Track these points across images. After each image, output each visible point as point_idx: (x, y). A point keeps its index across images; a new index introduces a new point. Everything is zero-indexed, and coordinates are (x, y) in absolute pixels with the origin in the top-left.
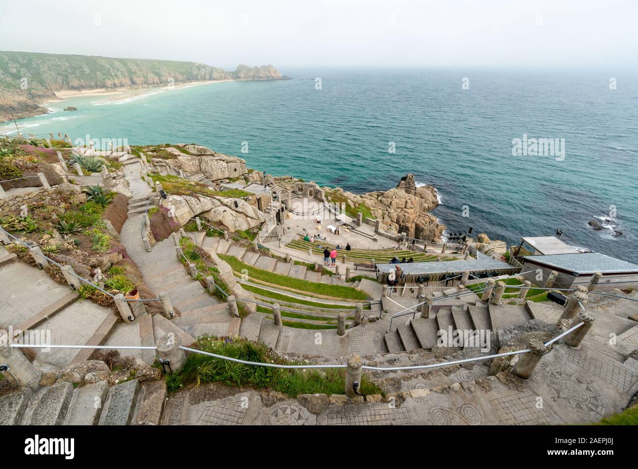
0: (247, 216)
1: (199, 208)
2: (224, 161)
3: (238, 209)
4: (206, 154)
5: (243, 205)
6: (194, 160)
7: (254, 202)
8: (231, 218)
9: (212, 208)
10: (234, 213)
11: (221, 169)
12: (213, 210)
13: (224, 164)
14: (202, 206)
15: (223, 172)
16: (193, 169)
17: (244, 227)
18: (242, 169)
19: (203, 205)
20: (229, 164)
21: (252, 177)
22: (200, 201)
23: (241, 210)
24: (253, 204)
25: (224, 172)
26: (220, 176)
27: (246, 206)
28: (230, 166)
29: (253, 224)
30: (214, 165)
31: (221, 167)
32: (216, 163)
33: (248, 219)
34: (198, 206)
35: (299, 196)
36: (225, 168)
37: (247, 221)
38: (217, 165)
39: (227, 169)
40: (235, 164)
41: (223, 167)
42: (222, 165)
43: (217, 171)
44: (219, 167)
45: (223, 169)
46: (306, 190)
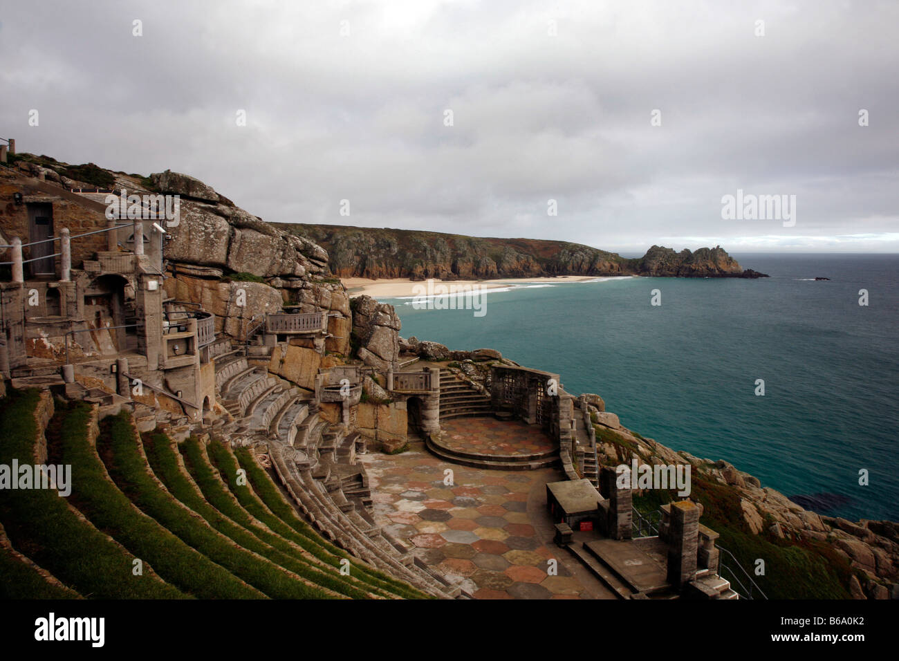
2: (227, 217)
11: (208, 234)
13: (223, 225)
15: (209, 243)
18: (283, 257)
20: (238, 232)
21: (317, 294)
25: (212, 245)
26: (197, 253)
28: (243, 238)
31: (210, 230)
32: (198, 215)
36: (218, 235)
38: (198, 221)
39: (224, 238)
40: (261, 236)
41: (213, 232)
42: (215, 225)
43: (191, 237)
44: (203, 229)
45: (212, 236)
46: (524, 396)
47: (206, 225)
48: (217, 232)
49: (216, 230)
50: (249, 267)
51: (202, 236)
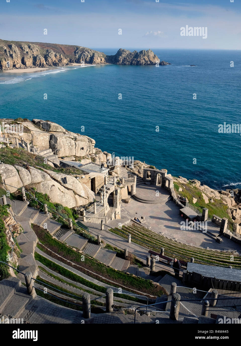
0: (75, 193)
1: (29, 179)
2: (72, 139)
3: (66, 185)
4: (57, 131)
5: (74, 182)
6: (45, 135)
7: (86, 181)
8: (58, 193)
9: (42, 182)
10: (62, 189)
11: (69, 146)
12: (42, 184)
14: (32, 178)
16: (43, 144)
17: (71, 204)
19: (33, 176)
20: (77, 143)
22: (30, 173)
23: (70, 187)
24: (86, 183)
25: (71, 150)
26: (67, 153)
27: (76, 183)
28: (78, 145)
29: (81, 202)
30: (63, 142)
32: (64, 140)
33: (77, 196)
34: (28, 178)
35: (146, 183)
37: (75, 198)
38: (65, 142)
39: (74, 147)
40: (83, 143)
41: (70, 145)
42: (70, 143)
43: (65, 148)
44: (67, 144)
45: (70, 147)
46: (155, 178)
47: (68, 143)
48: (72, 145)
49: (71, 144)
50: (80, 153)
51: (68, 147)
